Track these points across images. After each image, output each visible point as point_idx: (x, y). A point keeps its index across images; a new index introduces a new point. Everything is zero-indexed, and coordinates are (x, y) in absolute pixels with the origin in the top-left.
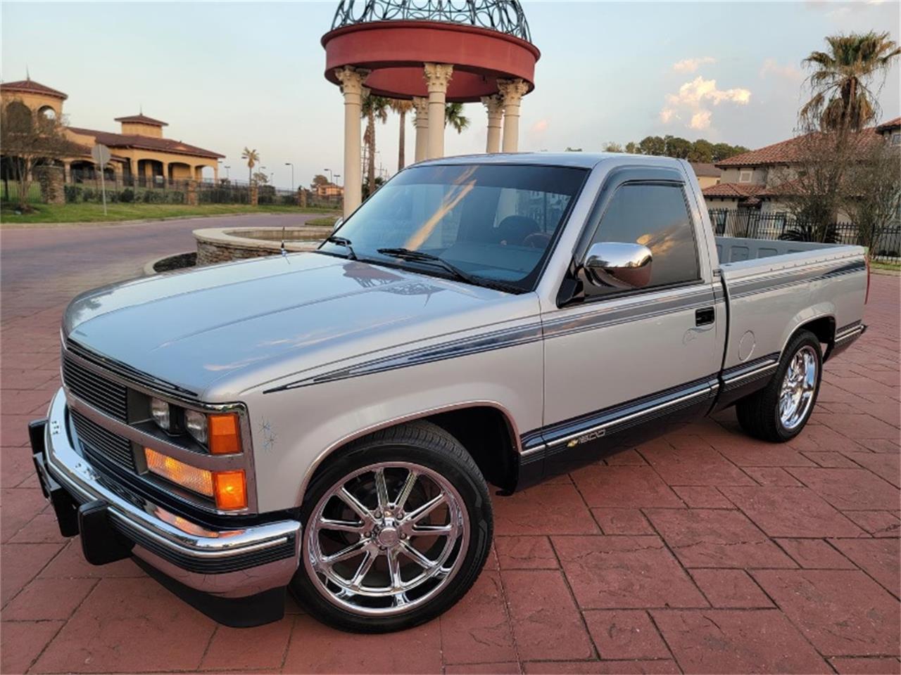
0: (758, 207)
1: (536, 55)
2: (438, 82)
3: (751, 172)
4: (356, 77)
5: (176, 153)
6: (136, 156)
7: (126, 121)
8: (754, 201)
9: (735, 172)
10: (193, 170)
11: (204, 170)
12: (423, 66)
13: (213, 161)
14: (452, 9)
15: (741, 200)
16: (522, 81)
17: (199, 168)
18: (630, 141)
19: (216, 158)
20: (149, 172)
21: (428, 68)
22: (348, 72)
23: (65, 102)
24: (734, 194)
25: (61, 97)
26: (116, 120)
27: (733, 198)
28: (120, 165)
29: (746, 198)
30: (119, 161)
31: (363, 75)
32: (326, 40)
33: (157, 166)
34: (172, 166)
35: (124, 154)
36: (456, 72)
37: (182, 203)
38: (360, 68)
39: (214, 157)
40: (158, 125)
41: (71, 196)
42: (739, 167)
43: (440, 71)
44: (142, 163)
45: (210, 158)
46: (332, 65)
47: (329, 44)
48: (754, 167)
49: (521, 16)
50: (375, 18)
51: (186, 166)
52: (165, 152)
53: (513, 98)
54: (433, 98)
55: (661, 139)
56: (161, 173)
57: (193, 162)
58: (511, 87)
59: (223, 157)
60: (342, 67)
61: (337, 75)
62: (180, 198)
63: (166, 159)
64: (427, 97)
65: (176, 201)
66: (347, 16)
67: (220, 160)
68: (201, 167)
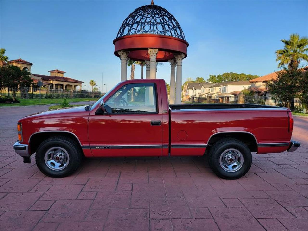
0: (265, 95)
1: (187, 45)
2: (153, 55)
3: (262, 84)
4: (125, 54)
5: (68, 82)
6: (55, 83)
7: (51, 72)
8: (263, 93)
10: (73, 87)
11: (77, 87)
12: (148, 50)
14: (158, 31)
15: (259, 93)
16: (183, 53)
17: (75, 86)
19: (81, 83)
20: (59, 87)
21: (150, 50)
22: (122, 52)
23: (32, 66)
24: (256, 91)
25: (31, 64)
26: (49, 71)
29: (261, 92)
30: (49, 85)
31: (127, 53)
32: (114, 42)
33: (62, 86)
34: (67, 86)
35: (51, 82)
36: (159, 51)
38: (126, 51)
39: (80, 83)
40: (62, 73)
41: (31, 96)
42: (257, 82)
43: (154, 51)
44: (57, 85)
45: (79, 83)
46: (116, 51)
47: (116, 43)
48: (262, 82)
49: (181, 32)
50: (131, 34)
51: (71, 86)
52: (64, 81)
53: (179, 60)
54: (151, 60)
56: (63, 88)
57: (73, 84)
58: (179, 56)
59: (84, 82)
60: (120, 51)
61: (118, 53)
62: (68, 96)
63: (65, 84)
64: (150, 60)
65: (66, 97)
66: (122, 34)
67: (82, 83)
68: (76, 86)
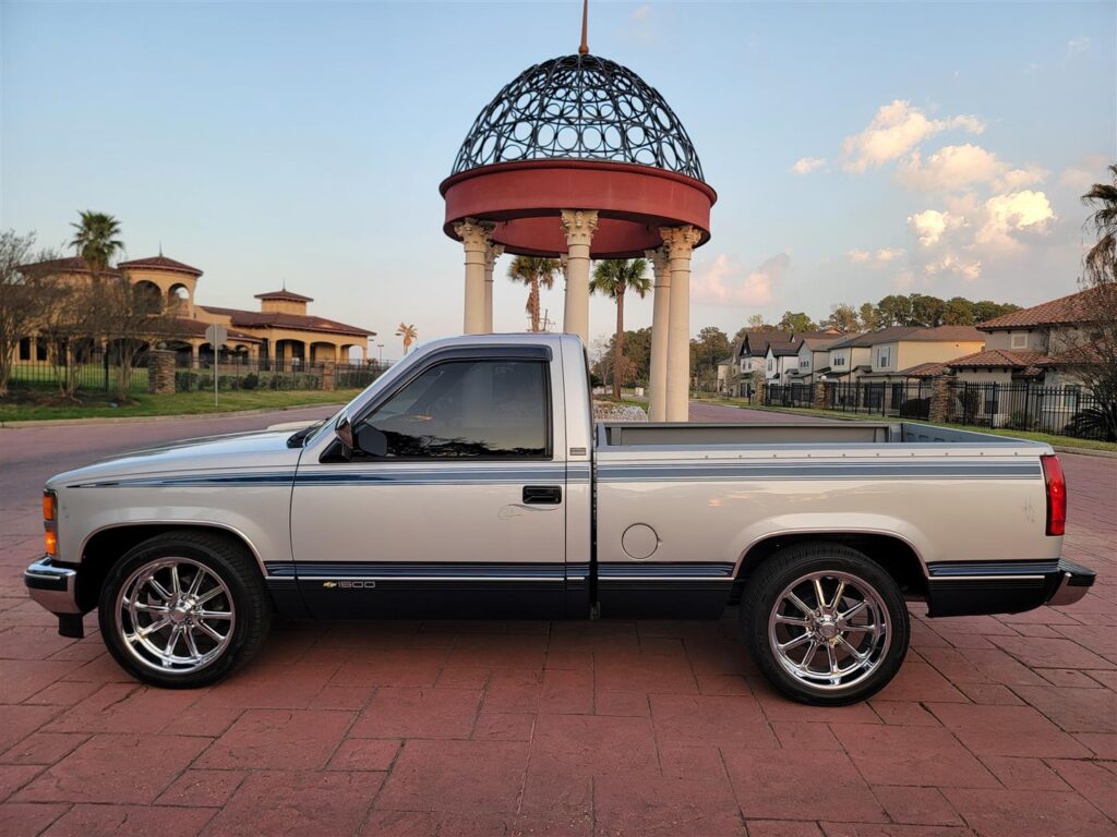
0: (1041, 379)
1: (711, 197)
2: (579, 233)
3: (1026, 336)
4: (478, 232)
5: (320, 332)
6: (275, 336)
7: (266, 298)
8: (1032, 371)
9: (1004, 335)
10: (338, 350)
11: (351, 349)
12: (561, 214)
13: (363, 339)
14: (608, 149)
15: (1016, 371)
16: (691, 227)
17: (345, 347)
18: (866, 302)
19: (365, 336)
20: (288, 352)
21: (566, 216)
22: (467, 226)
23: (200, 279)
24: (1006, 363)
25: (196, 274)
26: (256, 297)
27: (1005, 369)
28: (256, 347)
29: (1022, 368)
30: (254, 343)
31: (487, 229)
32: (445, 188)
33: (298, 346)
34: (314, 346)
35: (261, 334)
36: (602, 220)
37: (316, 388)
38: (483, 220)
39: (363, 334)
40: (302, 300)
41: (184, 384)
42: (1009, 330)
43: (581, 219)
44: (281, 344)
45: (359, 336)
46: (449, 220)
47: (450, 191)
48: (1030, 329)
49: (689, 148)
51: (332, 346)
52: (308, 331)
53: (680, 249)
54: (574, 252)
55: (905, 298)
56: (302, 356)
57: (339, 341)
58: (678, 236)
59: (374, 334)
60: (462, 220)
61: (456, 229)
62: (314, 383)
63: (308, 339)
64: (567, 253)
65: (308, 387)
67: (369, 338)
68: (348, 346)
